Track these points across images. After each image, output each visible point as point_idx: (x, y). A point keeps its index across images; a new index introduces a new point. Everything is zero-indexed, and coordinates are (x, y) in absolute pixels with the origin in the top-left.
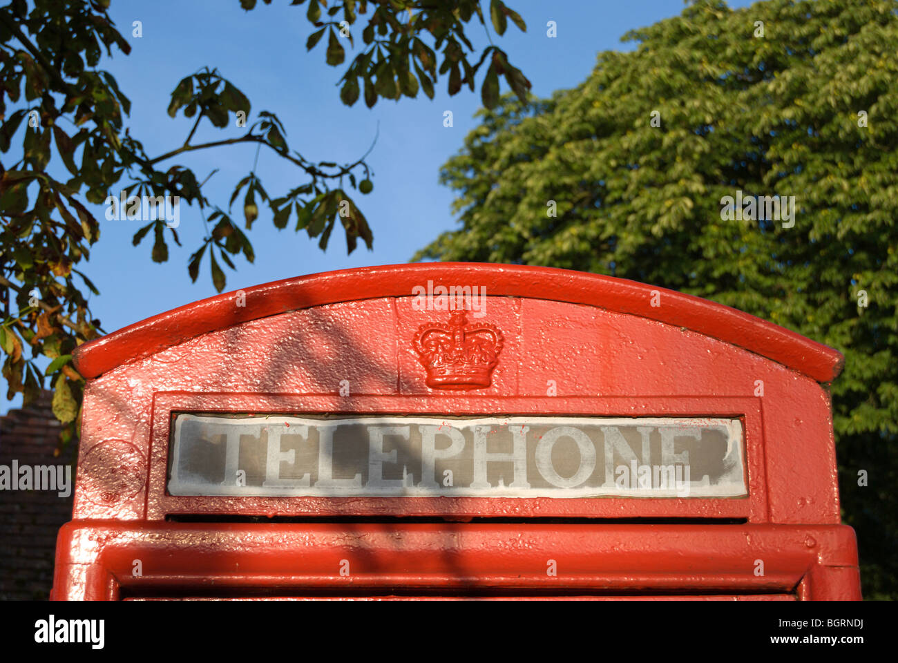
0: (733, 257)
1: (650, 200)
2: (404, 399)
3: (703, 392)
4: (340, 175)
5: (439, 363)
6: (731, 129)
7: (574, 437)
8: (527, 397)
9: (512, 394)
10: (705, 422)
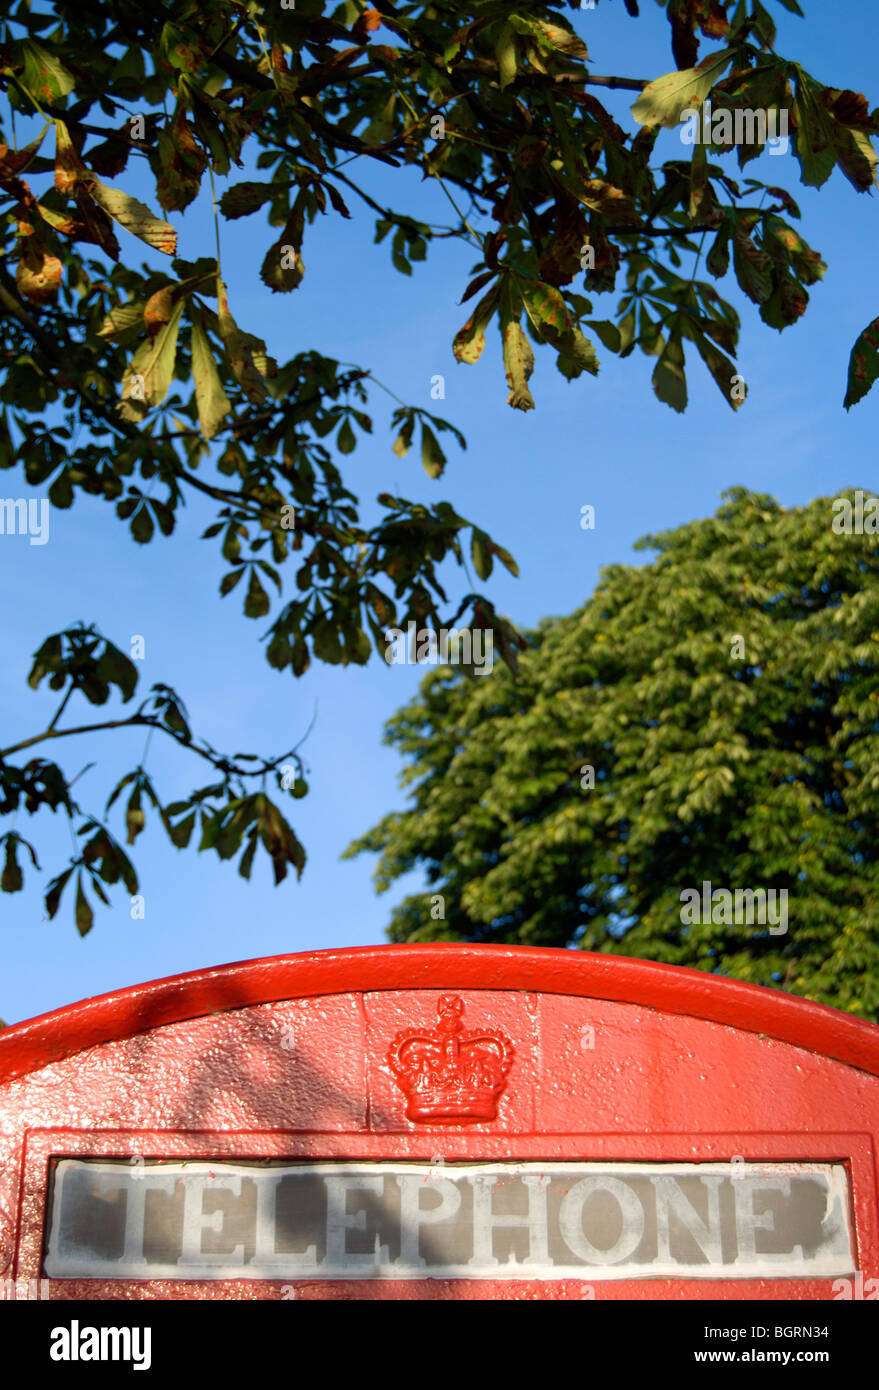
0: (791, 848)
1: (675, 769)
2: (376, 1139)
3: (791, 1125)
4: (262, 772)
5: (424, 1087)
6: (784, 672)
7: (614, 1192)
8: (548, 1134)
9: (526, 1130)
10: (794, 1169)
